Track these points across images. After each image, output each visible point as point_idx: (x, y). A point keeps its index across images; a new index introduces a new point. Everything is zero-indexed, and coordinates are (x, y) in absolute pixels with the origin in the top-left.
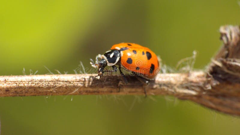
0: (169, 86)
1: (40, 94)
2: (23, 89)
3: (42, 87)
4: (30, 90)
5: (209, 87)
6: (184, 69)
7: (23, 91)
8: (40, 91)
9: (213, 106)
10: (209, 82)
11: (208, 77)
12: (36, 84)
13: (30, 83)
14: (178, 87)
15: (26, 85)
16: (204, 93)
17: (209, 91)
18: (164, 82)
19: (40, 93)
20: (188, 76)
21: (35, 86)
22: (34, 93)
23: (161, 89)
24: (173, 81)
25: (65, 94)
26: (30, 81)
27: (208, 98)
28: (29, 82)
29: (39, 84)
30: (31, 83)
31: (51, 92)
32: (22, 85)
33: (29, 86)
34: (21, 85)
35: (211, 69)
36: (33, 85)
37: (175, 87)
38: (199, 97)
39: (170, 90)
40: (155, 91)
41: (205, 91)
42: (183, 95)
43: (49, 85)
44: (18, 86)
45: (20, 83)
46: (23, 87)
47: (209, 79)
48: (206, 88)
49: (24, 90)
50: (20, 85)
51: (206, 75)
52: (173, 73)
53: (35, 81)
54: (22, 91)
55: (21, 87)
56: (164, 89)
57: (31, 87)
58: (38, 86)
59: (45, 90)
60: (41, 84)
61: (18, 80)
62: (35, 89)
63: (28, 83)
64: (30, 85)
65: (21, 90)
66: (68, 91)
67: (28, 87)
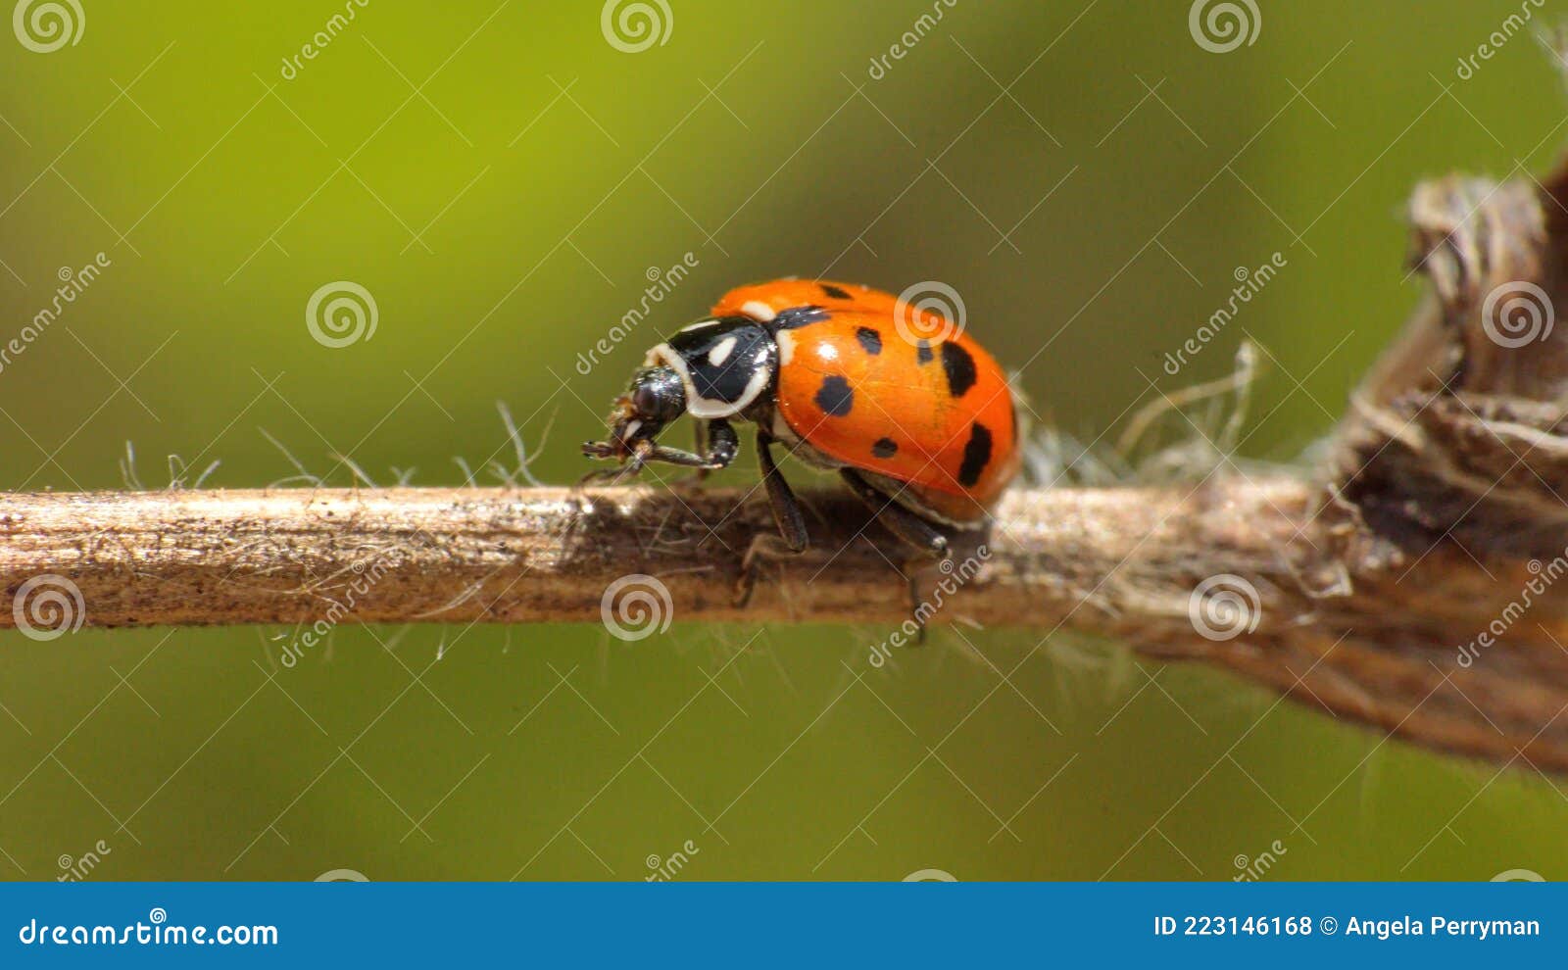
0: (1078, 567)
1: (234, 613)
2: (125, 578)
3: (245, 571)
4: (168, 587)
5: (1337, 581)
6: (1174, 457)
7: (124, 593)
8: (233, 592)
9: (1364, 701)
10: (1335, 549)
11: (1330, 513)
12: (205, 549)
13: (168, 540)
14: (1134, 577)
15: (140, 554)
16: (1304, 619)
17: (1340, 605)
18: (1041, 541)
19: (229, 609)
20: (1203, 507)
21: (199, 558)
22: (198, 606)
23: (1026, 589)
24: (1102, 535)
25: (395, 614)
26: (167, 531)
27: (1330, 648)
28: (161, 533)
29: (229, 552)
30: (177, 545)
31: (305, 601)
32: (114, 554)
33: (160, 564)
34: (109, 556)
35: (1352, 462)
36: (187, 554)
37: (1116, 578)
38: (1269, 641)
39: (1082, 595)
40: (982, 600)
41: (1309, 605)
42: (1164, 627)
43: (292, 556)
44: (92, 560)
45: (100, 546)
46: (120, 564)
47: (1339, 529)
48: (1321, 587)
49: (129, 584)
50: (102, 556)
51: (1315, 503)
52: (1103, 485)
53: (204, 531)
54: (114, 594)
55: (109, 567)
56: (1043, 588)
57: (173, 570)
58: (220, 559)
59: (265, 591)
60: (241, 548)
61: (93, 523)
62: (199, 584)
63: (158, 545)
64: (166, 554)
65: (107, 588)
66: (417, 601)
67: (153, 568)
